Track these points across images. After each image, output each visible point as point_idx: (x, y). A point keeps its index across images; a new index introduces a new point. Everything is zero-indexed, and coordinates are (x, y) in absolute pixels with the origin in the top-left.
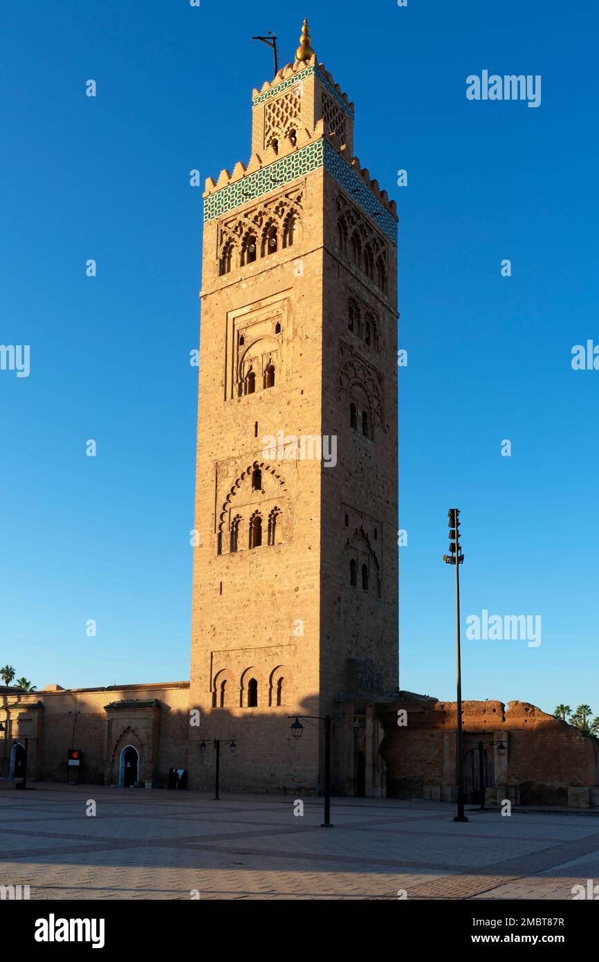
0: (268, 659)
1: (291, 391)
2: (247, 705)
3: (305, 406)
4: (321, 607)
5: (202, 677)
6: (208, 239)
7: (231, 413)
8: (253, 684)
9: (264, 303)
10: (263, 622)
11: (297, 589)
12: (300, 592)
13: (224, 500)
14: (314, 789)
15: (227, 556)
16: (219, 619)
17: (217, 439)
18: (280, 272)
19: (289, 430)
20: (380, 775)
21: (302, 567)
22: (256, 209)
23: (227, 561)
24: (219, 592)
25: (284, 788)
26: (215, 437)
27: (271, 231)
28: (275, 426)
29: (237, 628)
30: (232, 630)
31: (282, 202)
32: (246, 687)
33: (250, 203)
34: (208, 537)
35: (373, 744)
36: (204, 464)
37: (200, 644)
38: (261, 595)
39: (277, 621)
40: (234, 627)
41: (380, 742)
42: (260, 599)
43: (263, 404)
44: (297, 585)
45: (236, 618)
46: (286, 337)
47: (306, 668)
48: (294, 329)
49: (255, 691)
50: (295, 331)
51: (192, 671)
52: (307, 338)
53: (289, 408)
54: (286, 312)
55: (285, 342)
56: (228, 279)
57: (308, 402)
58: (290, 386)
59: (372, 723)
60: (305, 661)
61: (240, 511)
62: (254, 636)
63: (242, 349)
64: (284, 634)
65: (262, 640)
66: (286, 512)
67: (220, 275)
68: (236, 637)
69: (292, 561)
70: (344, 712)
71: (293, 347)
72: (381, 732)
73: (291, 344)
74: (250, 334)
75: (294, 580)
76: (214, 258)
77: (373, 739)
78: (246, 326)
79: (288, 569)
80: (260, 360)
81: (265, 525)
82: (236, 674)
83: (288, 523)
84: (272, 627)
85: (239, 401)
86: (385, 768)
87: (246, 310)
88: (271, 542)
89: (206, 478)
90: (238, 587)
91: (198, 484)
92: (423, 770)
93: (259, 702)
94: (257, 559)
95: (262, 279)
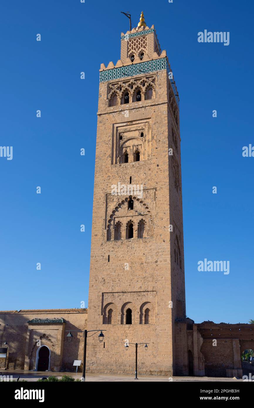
0: (139, 298)
1: (151, 164)
2: (125, 323)
3: (159, 172)
4: (171, 272)
5: (96, 306)
6: (102, 90)
7: (115, 170)
8: (129, 311)
9: (134, 123)
10: (136, 278)
11: (156, 262)
12: (158, 263)
13: (111, 213)
14: (170, 371)
15: (113, 242)
16: (108, 275)
17: (107, 182)
18: (143, 110)
19: (150, 182)
20: (202, 363)
21: (160, 251)
22: (129, 81)
23: (113, 244)
24: (108, 260)
25: (150, 371)
26: (106, 181)
27: (138, 92)
28: (142, 180)
29: (119, 280)
30: (116, 281)
31: (144, 80)
32: (125, 313)
33: (126, 78)
34: (101, 231)
35: (198, 346)
36: (99, 194)
37: (95, 288)
38: (135, 264)
39: (144, 278)
40: (117, 280)
41: (201, 345)
42: (133, 265)
43: (135, 168)
44: (157, 260)
45: (119, 275)
46: (147, 139)
47: (164, 304)
48: (152, 136)
49: (131, 316)
50: (153, 138)
51: (89, 303)
52: (159, 141)
53: (150, 172)
54: (147, 128)
55: (147, 141)
56: (113, 109)
57: (161, 170)
58: (150, 162)
59: (197, 335)
60: (162, 300)
61: (121, 220)
62: (130, 285)
63: (122, 142)
64: (149, 285)
65: (135, 287)
66: (149, 222)
67: (109, 107)
68: (118, 285)
69: (153, 247)
70: (180, 328)
71: (152, 144)
72: (201, 339)
73: (151, 143)
74: (126, 135)
75: (155, 256)
76: (105, 99)
77: (198, 343)
78: (123, 131)
79: (151, 251)
80: (132, 148)
81: (135, 227)
82: (118, 306)
83: (150, 227)
84: (141, 281)
85: (120, 166)
86: (204, 359)
87: (125, 124)
88: (140, 236)
89: (100, 201)
90: (120, 258)
91: (95, 203)
92: (222, 360)
93: (133, 321)
94: (131, 245)
95: (134, 112)
